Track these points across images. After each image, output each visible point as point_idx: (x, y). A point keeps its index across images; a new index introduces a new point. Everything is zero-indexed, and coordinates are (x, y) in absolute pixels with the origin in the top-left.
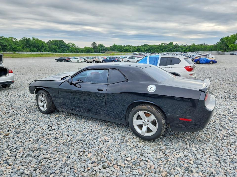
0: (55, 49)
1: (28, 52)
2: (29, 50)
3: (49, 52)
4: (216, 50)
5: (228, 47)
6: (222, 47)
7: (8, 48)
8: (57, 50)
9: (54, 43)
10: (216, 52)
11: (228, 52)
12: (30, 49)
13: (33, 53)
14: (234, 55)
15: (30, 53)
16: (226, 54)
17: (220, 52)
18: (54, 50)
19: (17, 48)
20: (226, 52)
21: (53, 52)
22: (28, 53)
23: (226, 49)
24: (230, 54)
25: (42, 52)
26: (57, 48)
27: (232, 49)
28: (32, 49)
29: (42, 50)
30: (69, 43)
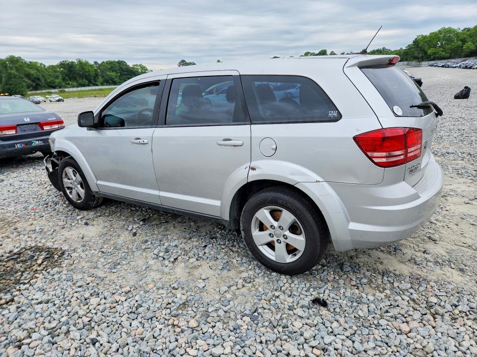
0: (112, 79)
1: (74, 87)
2: (75, 83)
3: (102, 84)
4: (406, 60)
5: (426, 53)
6: (416, 54)
7: (42, 83)
8: (117, 80)
9: (109, 66)
10: (406, 63)
11: (426, 63)
12: (77, 82)
13: (83, 89)
14: (435, 66)
15: (79, 89)
16: (424, 65)
17: (414, 63)
18: (111, 82)
19: (55, 82)
20: (424, 63)
21: (110, 84)
22: (75, 89)
23: (422, 57)
24: (430, 66)
25: (97, 85)
26: (116, 77)
27: (432, 57)
28: (80, 81)
29: (97, 83)
30: (134, 65)
